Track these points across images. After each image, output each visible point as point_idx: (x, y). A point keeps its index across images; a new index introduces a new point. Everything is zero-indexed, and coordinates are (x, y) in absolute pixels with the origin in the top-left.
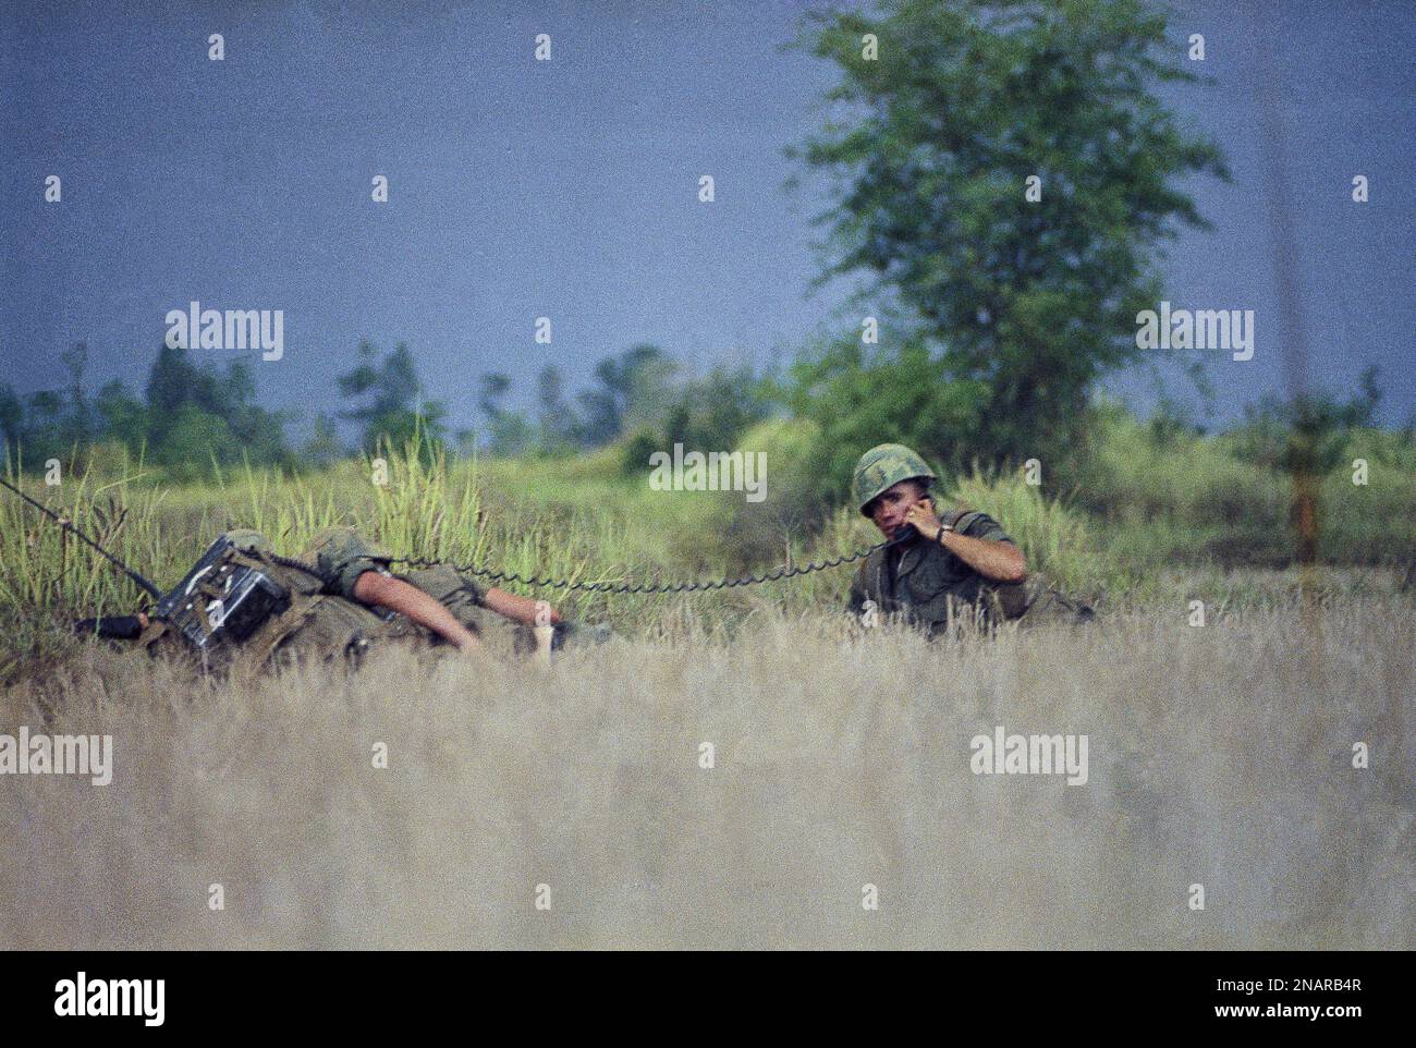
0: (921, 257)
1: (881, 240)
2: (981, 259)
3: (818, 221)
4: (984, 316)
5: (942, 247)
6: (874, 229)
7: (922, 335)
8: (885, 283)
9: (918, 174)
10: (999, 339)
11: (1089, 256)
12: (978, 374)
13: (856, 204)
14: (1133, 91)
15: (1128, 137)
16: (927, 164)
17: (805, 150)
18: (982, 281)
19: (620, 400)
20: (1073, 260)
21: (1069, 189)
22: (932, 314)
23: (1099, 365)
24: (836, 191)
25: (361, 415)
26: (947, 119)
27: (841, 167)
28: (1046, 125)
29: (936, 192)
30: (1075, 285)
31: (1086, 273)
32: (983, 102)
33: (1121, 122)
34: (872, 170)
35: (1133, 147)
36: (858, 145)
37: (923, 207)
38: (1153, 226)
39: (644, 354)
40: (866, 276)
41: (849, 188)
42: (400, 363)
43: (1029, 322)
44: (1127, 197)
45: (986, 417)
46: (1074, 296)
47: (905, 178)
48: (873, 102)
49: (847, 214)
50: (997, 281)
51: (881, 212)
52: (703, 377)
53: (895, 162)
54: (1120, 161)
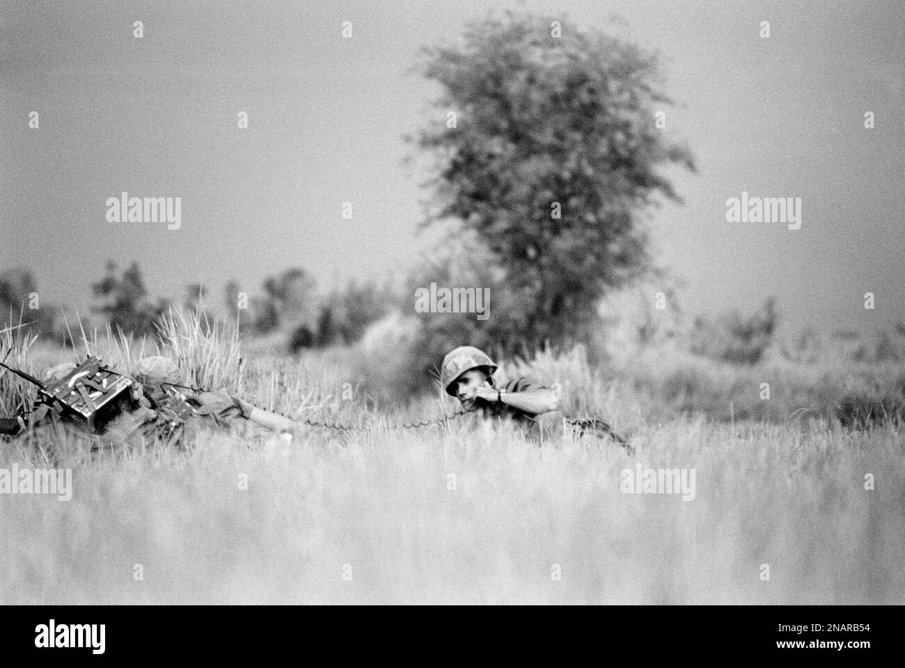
0: (491, 211)
1: (466, 200)
2: (530, 214)
3: (424, 186)
4: (532, 252)
5: (505, 206)
6: (462, 193)
7: (489, 263)
8: (466, 228)
9: (491, 156)
10: (541, 268)
11: (602, 215)
12: (527, 290)
13: (450, 175)
14: (633, 106)
15: (629, 136)
16: (497, 150)
17: (417, 137)
18: (531, 229)
19: (278, 304)
20: (591, 218)
21: (589, 171)
22: (497, 250)
23: (605, 287)
24: (437, 166)
25: (107, 309)
26: (511, 121)
27: (441, 150)
28: (576, 126)
29: (503, 169)
30: (592, 234)
31: (599, 226)
32: (535, 110)
33: (626, 126)
34: (461, 153)
35: (633, 144)
36: (452, 135)
37: (493, 179)
38: (643, 197)
39: (295, 274)
40: (455, 223)
41: (446, 165)
42: (133, 276)
43: (561, 257)
44: (628, 177)
45: (531, 319)
46: (592, 241)
47: (482, 159)
48: (462, 108)
49: (443, 181)
50: (542, 229)
51: (466, 181)
52: (342, 288)
53: (476, 148)
54: (623, 153)
